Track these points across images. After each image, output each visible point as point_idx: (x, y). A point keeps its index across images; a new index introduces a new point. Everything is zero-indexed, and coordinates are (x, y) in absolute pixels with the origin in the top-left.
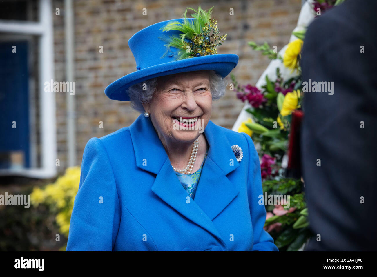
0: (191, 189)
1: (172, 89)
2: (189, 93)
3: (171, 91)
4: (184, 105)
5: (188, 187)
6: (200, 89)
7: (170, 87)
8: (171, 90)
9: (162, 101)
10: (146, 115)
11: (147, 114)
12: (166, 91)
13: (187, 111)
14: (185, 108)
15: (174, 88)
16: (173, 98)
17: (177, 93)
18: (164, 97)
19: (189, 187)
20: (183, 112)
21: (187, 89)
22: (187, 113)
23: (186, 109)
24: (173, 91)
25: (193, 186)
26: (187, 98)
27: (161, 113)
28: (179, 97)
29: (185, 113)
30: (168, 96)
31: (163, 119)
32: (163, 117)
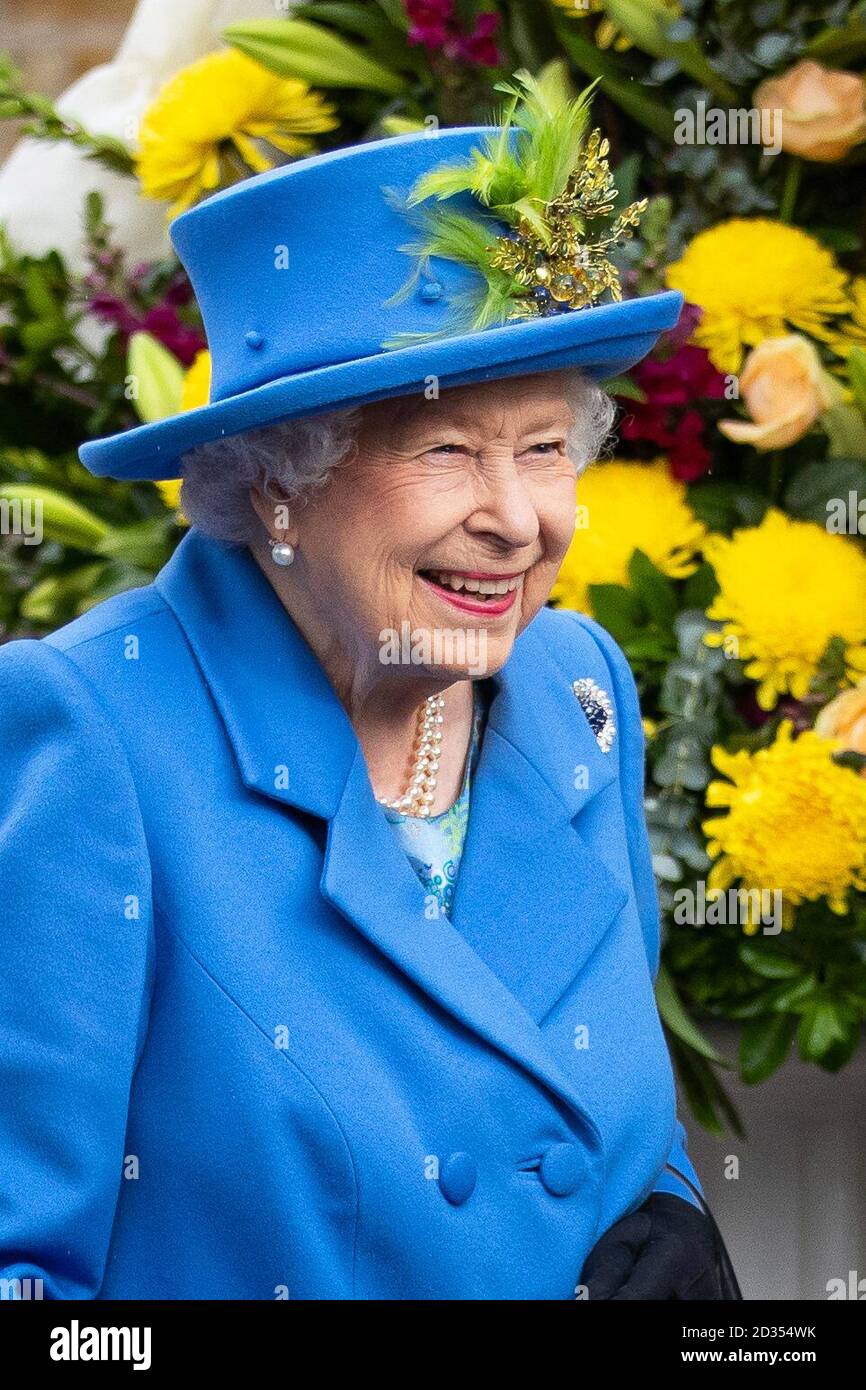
0: (445, 883)
1: (432, 447)
2: (504, 461)
3: (430, 455)
4: (483, 522)
5: (433, 877)
6: (540, 448)
7: (431, 439)
8: (429, 451)
9: (382, 499)
10: (279, 555)
11: (287, 552)
12: (405, 454)
13: (491, 547)
14: (483, 535)
15: (448, 441)
16: (439, 491)
17: (457, 463)
18: (396, 484)
19: (435, 878)
20: (473, 550)
21: (493, 446)
22: (493, 554)
23: (488, 537)
24: (437, 455)
25: (451, 869)
26: (493, 490)
27: (375, 555)
28: (461, 485)
29: (483, 555)
30: (413, 479)
31: (382, 579)
32: (382, 571)
